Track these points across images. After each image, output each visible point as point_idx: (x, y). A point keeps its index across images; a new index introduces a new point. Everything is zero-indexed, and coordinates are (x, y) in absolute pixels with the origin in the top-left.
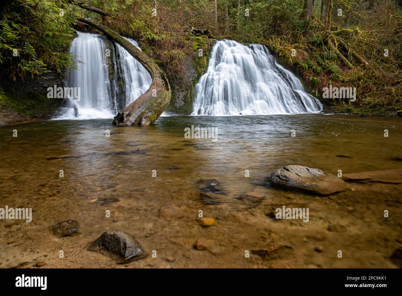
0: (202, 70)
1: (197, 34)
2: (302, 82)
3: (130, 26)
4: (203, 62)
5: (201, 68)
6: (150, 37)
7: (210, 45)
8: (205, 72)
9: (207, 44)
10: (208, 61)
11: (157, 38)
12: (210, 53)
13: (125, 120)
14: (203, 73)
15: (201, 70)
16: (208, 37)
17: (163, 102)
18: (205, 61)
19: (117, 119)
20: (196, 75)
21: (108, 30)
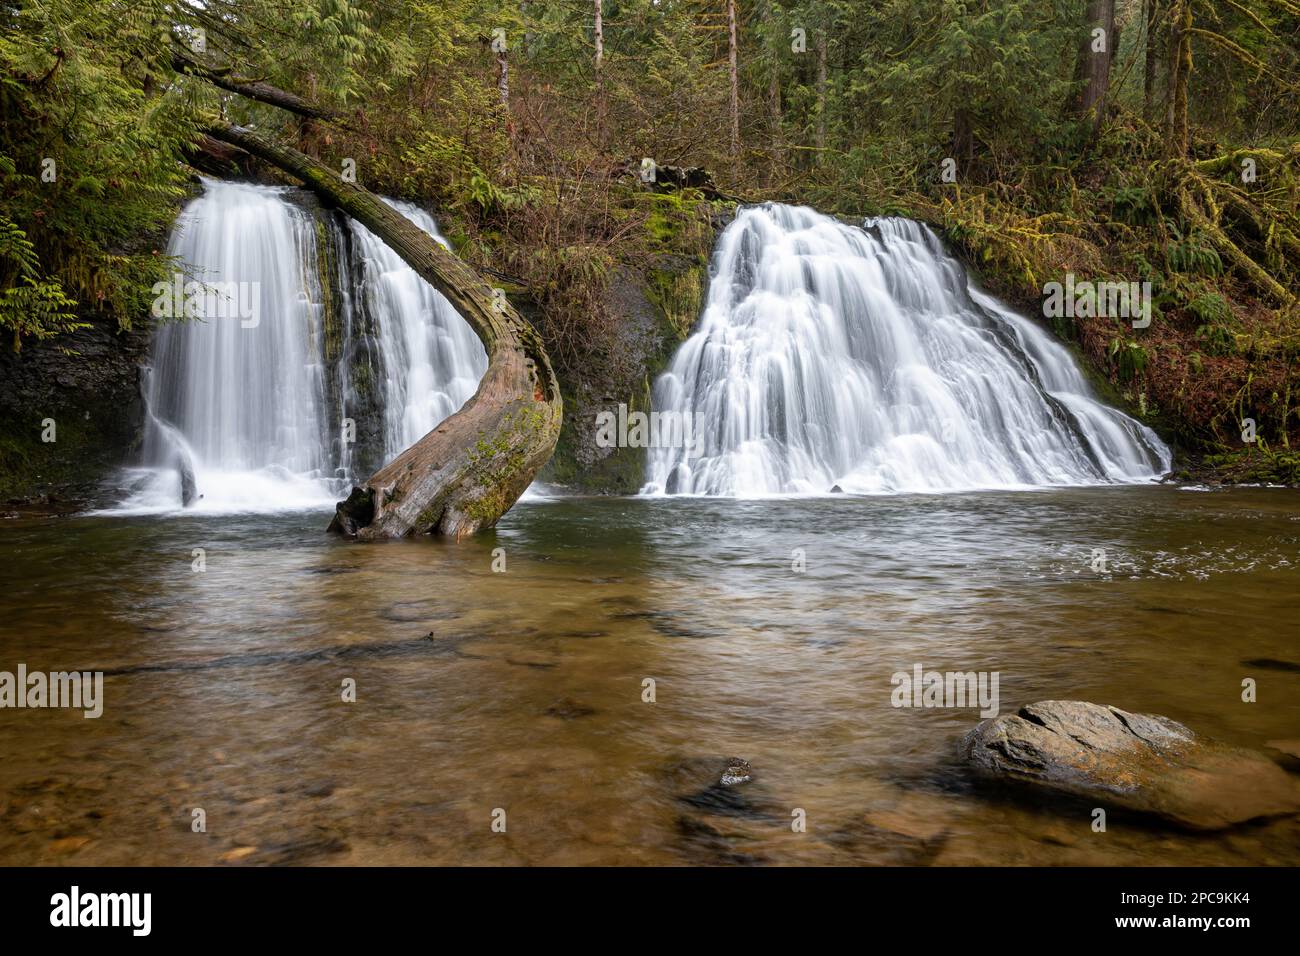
0: (684, 318)
1: (664, 185)
2: (1079, 362)
3: (406, 155)
4: (689, 290)
5: (679, 314)
6: (481, 199)
7: (714, 225)
8: (694, 328)
9: (702, 220)
10: (704, 284)
11: (509, 202)
12: (710, 255)
13: (380, 514)
14: (685, 331)
15: (679, 321)
16: (703, 196)
17: (532, 445)
18: (695, 287)
19: (349, 514)
20: (659, 341)
21: (322, 170)
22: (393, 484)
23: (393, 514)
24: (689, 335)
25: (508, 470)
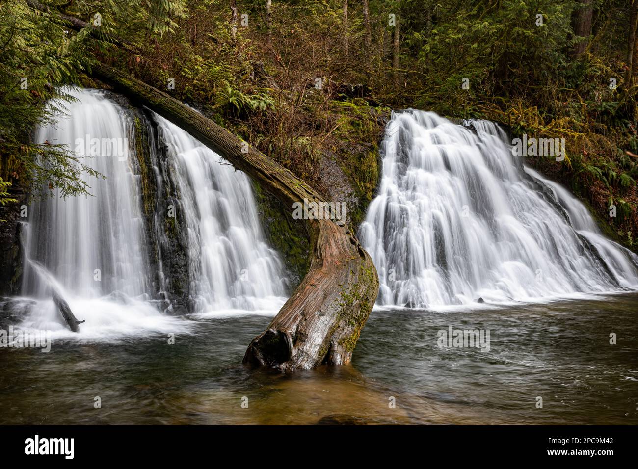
0: (368, 185)
1: (340, 95)
2: (590, 211)
3: (184, 71)
4: (370, 166)
5: (365, 182)
6: (235, 102)
7: (379, 123)
8: (375, 192)
9: (372, 120)
10: (379, 163)
11: (256, 105)
12: (379, 143)
13: (294, 352)
14: (370, 194)
15: (365, 187)
16: (367, 104)
18: (375, 165)
20: (356, 200)
22: (295, 327)
23: (303, 351)
24: (373, 197)
25: (362, 312)
